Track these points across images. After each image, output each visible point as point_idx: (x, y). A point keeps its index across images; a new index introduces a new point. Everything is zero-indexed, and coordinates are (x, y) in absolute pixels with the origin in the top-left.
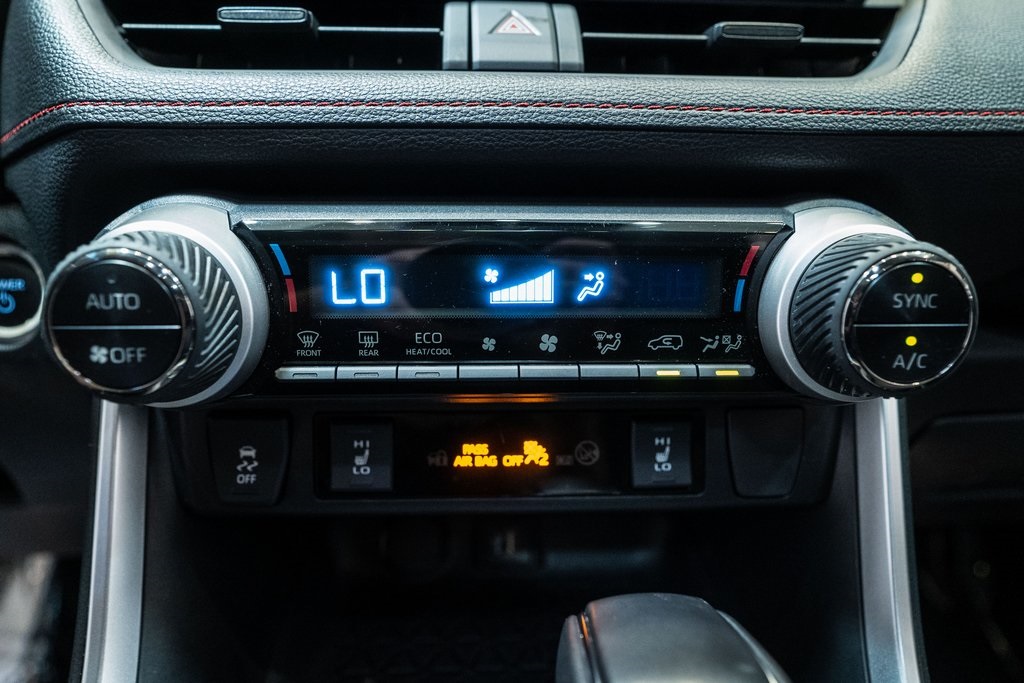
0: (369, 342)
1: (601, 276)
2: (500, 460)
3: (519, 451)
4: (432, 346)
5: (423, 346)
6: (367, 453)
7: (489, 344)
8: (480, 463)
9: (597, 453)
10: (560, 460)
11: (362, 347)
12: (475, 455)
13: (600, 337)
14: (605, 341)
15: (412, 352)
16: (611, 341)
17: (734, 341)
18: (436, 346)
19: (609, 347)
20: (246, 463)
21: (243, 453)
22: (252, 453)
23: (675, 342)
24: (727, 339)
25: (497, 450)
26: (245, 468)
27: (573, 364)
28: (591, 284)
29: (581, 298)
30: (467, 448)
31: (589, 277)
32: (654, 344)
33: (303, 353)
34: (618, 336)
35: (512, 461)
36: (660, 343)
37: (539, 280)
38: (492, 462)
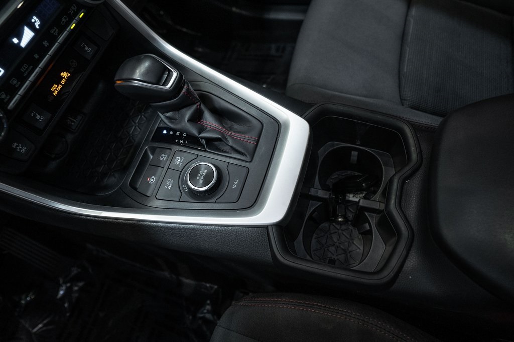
0: (15, 82)
1: (35, 17)
2: (61, 84)
3: (63, 78)
4: (27, 69)
5: (26, 71)
6: (37, 114)
7: (36, 56)
8: (59, 89)
9: (75, 61)
10: (71, 71)
11: (15, 85)
12: (56, 89)
13: (52, 32)
14: (55, 32)
15: (25, 75)
16: (55, 31)
17: (74, 7)
18: (28, 68)
19: (56, 32)
20: (18, 148)
21: (14, 147)
22: (16, 144)
23: (65, 18)
24: (72, 8)
25: (58, 83)
26: (19, 149)
27: (56, 43)
28: (35, 22)
29: (38, 27)
30: (53, 89)
31: (33, 21)
32: (63, 23)
33: (6, 100)
34: (55, 28)
35: (63, 81)
36: (63, 22)
37: (25, 31)
38: (60, 87)
